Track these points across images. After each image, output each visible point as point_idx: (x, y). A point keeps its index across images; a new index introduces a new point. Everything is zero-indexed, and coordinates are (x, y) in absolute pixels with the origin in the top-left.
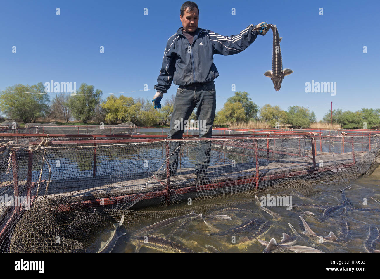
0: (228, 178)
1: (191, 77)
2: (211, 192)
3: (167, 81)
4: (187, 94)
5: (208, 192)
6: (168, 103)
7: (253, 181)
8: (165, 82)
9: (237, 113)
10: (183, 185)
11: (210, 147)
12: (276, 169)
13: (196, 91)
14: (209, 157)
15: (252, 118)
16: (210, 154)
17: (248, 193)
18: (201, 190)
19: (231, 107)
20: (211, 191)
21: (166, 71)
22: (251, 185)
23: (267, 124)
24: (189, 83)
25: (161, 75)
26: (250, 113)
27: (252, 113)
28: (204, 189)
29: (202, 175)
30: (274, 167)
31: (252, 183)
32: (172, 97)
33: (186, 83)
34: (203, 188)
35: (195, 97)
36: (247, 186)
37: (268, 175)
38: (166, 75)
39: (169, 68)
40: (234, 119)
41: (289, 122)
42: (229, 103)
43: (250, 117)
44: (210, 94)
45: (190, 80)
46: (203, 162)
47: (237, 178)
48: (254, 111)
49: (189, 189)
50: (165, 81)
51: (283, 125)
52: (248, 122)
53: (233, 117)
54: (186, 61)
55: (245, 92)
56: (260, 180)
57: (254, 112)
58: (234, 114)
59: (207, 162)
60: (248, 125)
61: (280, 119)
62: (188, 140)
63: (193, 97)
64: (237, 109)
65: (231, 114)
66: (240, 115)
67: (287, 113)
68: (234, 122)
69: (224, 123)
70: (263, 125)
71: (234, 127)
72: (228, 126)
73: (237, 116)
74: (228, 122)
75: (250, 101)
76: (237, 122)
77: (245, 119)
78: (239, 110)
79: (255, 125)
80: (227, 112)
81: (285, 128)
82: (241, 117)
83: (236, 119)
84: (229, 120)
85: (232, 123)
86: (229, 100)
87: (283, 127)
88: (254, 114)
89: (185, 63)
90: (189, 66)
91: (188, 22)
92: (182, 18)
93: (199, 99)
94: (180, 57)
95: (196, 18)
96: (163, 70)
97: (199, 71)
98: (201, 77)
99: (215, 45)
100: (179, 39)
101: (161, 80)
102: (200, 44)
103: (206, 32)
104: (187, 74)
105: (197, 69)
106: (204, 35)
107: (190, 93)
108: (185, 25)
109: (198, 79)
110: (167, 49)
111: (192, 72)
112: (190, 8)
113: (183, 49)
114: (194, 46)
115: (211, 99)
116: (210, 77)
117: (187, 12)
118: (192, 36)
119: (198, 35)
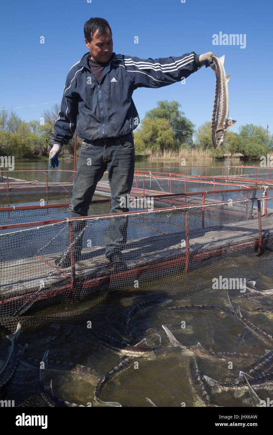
0: (151, 260)
1: (99, 130)
2: (128, 282)
3: (68, 130)
4: (94, 152)
5: (124, 282)
7: (182, 262)
8: (65, 132)
9: (161, 135)
10: (92, 276)
11: (127, 222)
12: (212, 243)
13: (106, 148)
14: (126, 237)
15: (184, 144)
16: (126, 233)
17: (176, 278)
18: (115, 279)
19: (151, 127)
20: (128, 280)
21: (66, 116)
22: (179, 268)
24: (96, 138)
25: (59, 120)
26: (183, 135)
27: (185, 136)
28: (119, 279)
29: (117, 259)
30: (210, 240)
31: (181, 266)
33: (92, 137)
34: (118, 277)
36: (174, 269)
37: (201, 252)
38: (67, 121)
39: (70, 113)
40: (156, 144)
41: (239, 150)
42: (148, 119)
43: (182, 141)
44: (126, 153)
45: (98, 133)
46: (117, 242)
47: (161, 260)
48: (189, 132)
49: (101, 280)
50: (66, 130)
51: (230, 155)
52: (178, 150)
53: (155, 142)
54: (92, 107)
55: (174, 101)
56: (191, 260)
57: (187, 133)
58: (157, 137)
59: (123, 242)
60: (178, 154)
61: (227, 146)
62: (98, 218)
63: (102, 157)
64: (161, 129)
65: (152, 138)
66: (165, 139)
67: (238, 136)
68: (157, 149)
69: (141, 151)
70: (200, 154)
71: (157, 158)
72: (147, 156)
73: (161, 140)
74: (147, 150)
75: (182, 115)
76: (162, 149)
77: (174, 144)
78: (165, 132)
79: (189, 154)
80: (146, 133)
81: (232, 159)
82: (167, 143)
83: (160, 146)
84: (149, 146)
85: (153, 152)
86: (148, 115)
87: (231, 157)
88: (188, 137)
89: (91, 109)
90: (96, 115)
91: (99, 50)
92: (88, 43)
93: (111, 159)
94: (84, 100)
95: (110, 43)
96: (62, 114)
97: (111, 122)
98: (113, 130)
99: (135, 79)
100: (84, 73)
101: (60, 127)
102: (111, 81)
103: (121, 60)
104: (93, 125)
105: (107, 119)
106: (118, 65)
107: (98, 151)
108: (95, 53)
109: (109, 133)
110: (68, 84)
111: (100, 122)
112: (101, 31)
113: (87, 88)
114: (103, 84)
115: (126, 159)
116: (125, 128)
117: (97, 37)
118: (102, 68)
119: (109, 66)
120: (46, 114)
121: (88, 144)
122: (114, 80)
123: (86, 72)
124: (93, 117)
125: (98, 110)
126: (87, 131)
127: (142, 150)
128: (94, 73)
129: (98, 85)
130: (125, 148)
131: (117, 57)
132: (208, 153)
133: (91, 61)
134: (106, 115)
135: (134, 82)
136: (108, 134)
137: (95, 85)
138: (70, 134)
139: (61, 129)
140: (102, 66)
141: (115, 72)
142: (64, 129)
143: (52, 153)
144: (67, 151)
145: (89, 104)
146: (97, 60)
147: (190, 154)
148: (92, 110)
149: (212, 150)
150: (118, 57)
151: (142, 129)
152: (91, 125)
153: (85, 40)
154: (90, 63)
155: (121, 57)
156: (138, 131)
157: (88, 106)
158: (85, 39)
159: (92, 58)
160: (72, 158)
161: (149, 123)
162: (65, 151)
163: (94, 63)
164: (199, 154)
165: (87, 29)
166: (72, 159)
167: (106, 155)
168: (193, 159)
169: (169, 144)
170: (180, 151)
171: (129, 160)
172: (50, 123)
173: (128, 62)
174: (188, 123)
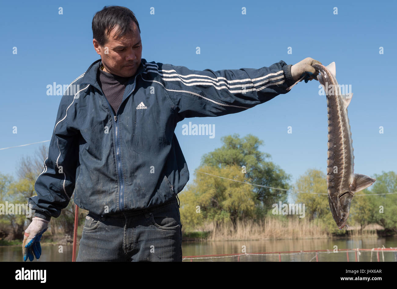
1: (113, 195)
3: (60, 192)
4: (108, 234)
6: (30, 170)
8: (55, 195)
9: (230, 195)
13: (127, 228)
19: (212, 181)
21: (56, 167)
23: (315, 226)
25: (45, 174)
26: (269, 194)
27: (274, 195)
32: (39, 151)
33: (101, 209)
35: (126, 242)
38: (58, 176)
40: (222, 212)
42: (207, 167)
44: (164, 236)
45: (112, 203)
48: (279, 188)
50: (56, 192)
51: (358, 227)
52: (263, 221)
53: (221, 208)
54: (101, 154)
55: (250, 136)
57: (278, 191)
58: (224, 199)
60: (264, 230)
63: (121, 244)
64: (231, 185)
65: (215, 201)
66: (239, 203)
67: (369, 194)
68: (225, 221)
69: (196, 226)
70: (304, 228)
71: (226, 237)
72: (207, 234)
73: (232, 205)
74: (206, 223)
75: (267, 160)
76: (234, 221)
77: (255, 212)
78: (237, 189)
79: (283, 229)
80: (205, 192)
81: (364, 236)
82: (243, 209)
83: (229, 214)
84: (210, 216)
85: (218, 225)
86: (207, 161)
87: (360, 232)
88: (280, 198)
89: (99, 158)
90: (108, 169)
91: (119, 58)
92: (99, 47)
93: (138, 247)
94: (86, 140)
95: (137, 46)
96: (50, 164)
97: (135, 181)
98: (138, 195)
99: (180, 104)
100: (90, 95)
101: (45, 186)
102: (137, 108)
103: (155, 72)
104: (103, 186)
105: (128, 175)
106: (150, 81)
107: (114, 233)
108: (111, 63)
109: (131, 201)
110: (61, 113)
111: (116, 181)
112: (123, 29)
113: (94, 121)
114: (123, 114)
115: (166, 246)
116: (162, 192)
117: (115, 37)
118: (122, 86)
119: (134, 84)
120: (25, 163)
121: (95, 221)
122: (142, 106)
123: (94, 93)
124: (104, 174)
125: (113, 159)
126: (93, 198)
127: (197, 224)
128: (107, 94)
129: (113, 115)
130: (163, 227)
131: (148, 67)
132: (318, 226)
133: (104, 74)
134: (125, 168)
135: (178, 109)
136: (130, 203)
137: (108, 116)
138: (63, 198)
139: (48, 189)
140: (122, 84)
141: (145, 93)
142: (53, 190)
143: (29, 233)
144: (60, 229)
145: (96, 148)
146: (113, 73)
147: (286, 229)
148: (101, 160)
149: (325, 219)
150: (150, 67)
151: (196, 185)
152: (100, 187)
153: (94, 42)
154: (102, 78)
155: (156, 68)
156: (190, 188)
157: (94, 151)
158: (94, 40)
159: (105, 70)
160: (68, 241)
161: (209, 175)
162: (56, 228)
163: (109, 77)
164: (302, 228)
165: (98, 25)
166: (69, 243)
167: (127, 240)
168: (291, 237)
169: (246, 211)
170: (268, 222)
171: (171, 248)
172: (32, 179)
173: (169, 76)
174: (278, 172)
